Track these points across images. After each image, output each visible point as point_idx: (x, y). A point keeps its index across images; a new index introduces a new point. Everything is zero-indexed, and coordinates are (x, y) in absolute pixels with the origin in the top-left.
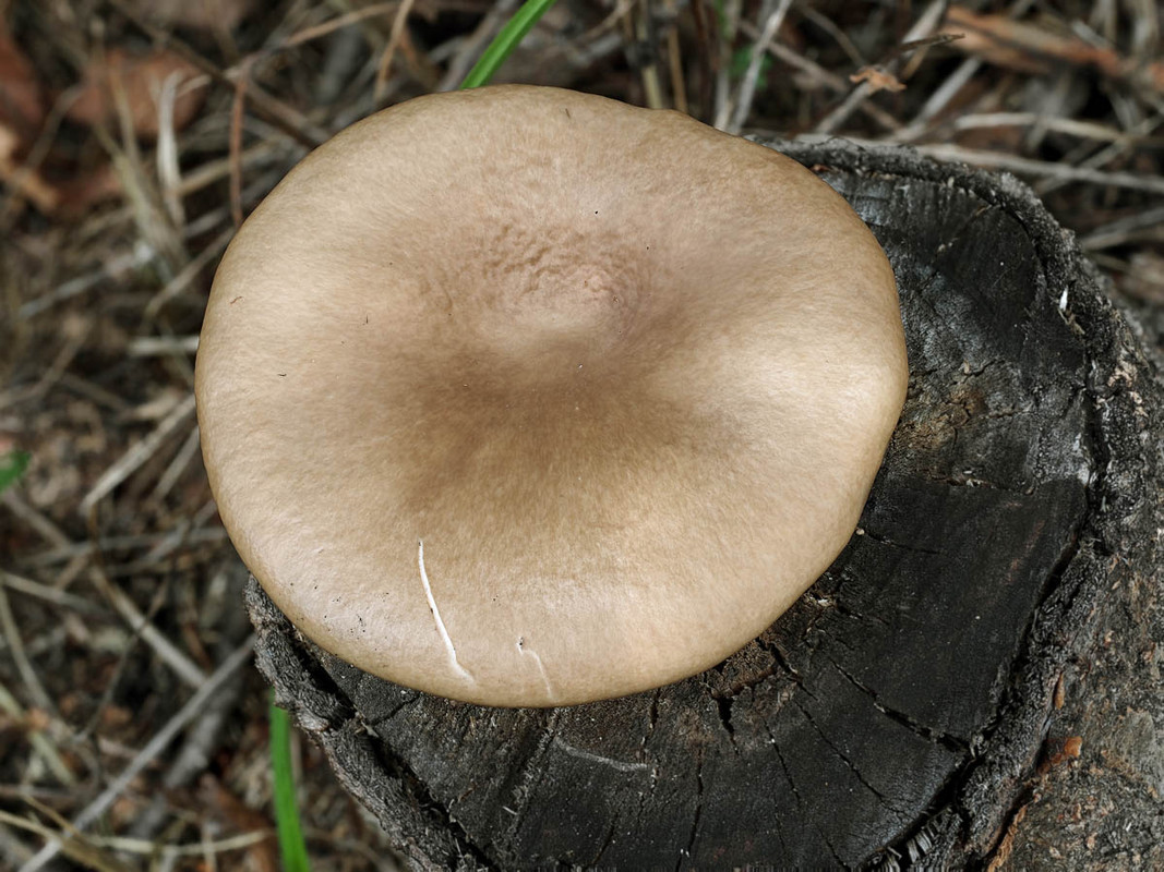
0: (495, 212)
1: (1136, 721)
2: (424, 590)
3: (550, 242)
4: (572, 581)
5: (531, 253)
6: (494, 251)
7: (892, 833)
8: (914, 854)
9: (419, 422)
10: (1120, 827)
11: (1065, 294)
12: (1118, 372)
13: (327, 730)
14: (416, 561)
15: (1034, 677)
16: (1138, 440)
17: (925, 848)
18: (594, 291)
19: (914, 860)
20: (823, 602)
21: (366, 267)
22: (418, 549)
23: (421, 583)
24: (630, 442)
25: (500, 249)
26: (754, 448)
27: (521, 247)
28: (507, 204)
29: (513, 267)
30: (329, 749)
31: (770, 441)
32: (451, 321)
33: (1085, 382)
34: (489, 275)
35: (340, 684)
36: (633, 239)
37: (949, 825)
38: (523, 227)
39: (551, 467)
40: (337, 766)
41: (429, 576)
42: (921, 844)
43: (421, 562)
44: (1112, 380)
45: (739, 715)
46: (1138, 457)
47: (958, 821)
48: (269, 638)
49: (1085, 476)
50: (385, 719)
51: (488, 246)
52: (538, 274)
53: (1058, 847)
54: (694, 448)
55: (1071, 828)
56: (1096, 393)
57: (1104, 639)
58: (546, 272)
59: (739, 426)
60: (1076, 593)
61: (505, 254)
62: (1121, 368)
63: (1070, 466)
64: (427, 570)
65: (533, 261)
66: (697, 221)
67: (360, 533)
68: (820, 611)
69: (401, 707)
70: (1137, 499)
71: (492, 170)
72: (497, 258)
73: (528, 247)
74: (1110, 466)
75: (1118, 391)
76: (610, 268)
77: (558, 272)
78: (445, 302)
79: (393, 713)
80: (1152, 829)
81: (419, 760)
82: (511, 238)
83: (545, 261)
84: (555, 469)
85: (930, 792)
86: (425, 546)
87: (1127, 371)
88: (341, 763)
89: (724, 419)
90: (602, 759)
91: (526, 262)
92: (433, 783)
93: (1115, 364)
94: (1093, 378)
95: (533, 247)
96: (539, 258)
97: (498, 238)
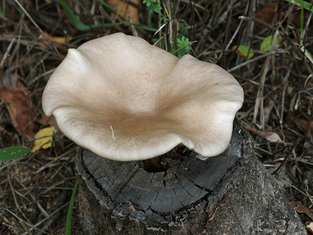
0: (137, 82)
1: (241, 208)
3: (147, 92)
10: (235, 228)
11: (240, 130)
12: (248, 141)
13: (87, 180)
20: (186, 169)
21: (109, 84)
27: (140, 91)
28: (140, 81)
29: (138, 95)
30: (87, 183)
32: (123, 101)
33: (242, 142)
35: (91, 173)
38: (142, 87)
40: (88, 186)
44: (247, 142)
45: (167, 184)
47: (206, 202)
48: (78, 164)
49: (239, 155)
50: (99, 179)
51: (134, 89)
52: (143, 98)
53: (223, 225)
55: (226, 223)
56: (243, 144)
60: (234, 171)
61: (137, 92)
62: (249, 141)
63: (237, 153)
65: (142, 95)
67: (98, 119)
68: (185, 170)
69: (102, 177)
70: (248, 159)
71: (138, 73)
72: (135, 92)
74: (244, 154)
75: (248, 144)
77: (147, 99)
78: (122, 97)
79: (100, 178)
80: (241, 234)
81: (104, 186)
82: (139, 88)
83: (145, 95)
85: (201, 197)
88: (89, 185)
90: (139, 188)
92: (106, 190)
95: (143, 92)
96: (143, 95)
97: (136, 88)
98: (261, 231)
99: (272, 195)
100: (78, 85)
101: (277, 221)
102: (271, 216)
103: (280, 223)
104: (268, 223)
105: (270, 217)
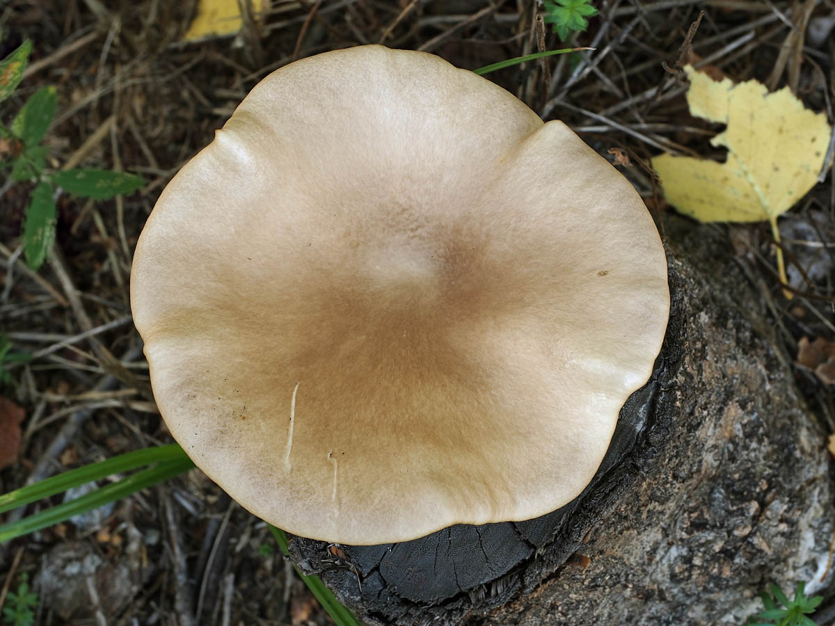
0: (402, 200)
2: (290, 406)
3: (426, 224)
4: (371, 428)
5: (414, 226)
6: (393, 220)
7: (486, 580)
8: (493, 592)
9: (317, 315)
12: (675, 379)
14: (293, 391)
15: (578, 526)
16: (671, 419)
17: (499, 592)
18: (438, 256)
19: (492, 595)
21: (322, 214)
22: (295, 386)
23: (290, 403)
24: (426, 366)
25: (397, 220)
26: (493, 392)
27: (409, 222)
28: (410, 198)
29: (400, 230)
31: (503, 392)
32: (355, 255)
33: (658, 377)
34: (386, 232)
36: (468, 239)
37: (514, 584)
38: (413, 212)
39: (380, 366)
41: (296, 401)
42: (498, 589)
43: (295, 393)
46: (667, 428)
47: (519, 585)
49: (639, 428)
51: (391, 216)
52: (413, 238)
54: (459, 380)
56: (661, 385)
57: (620, 509)
58: (418, 238)
59: (488, 376)
61: (399, 223)
62: (677, 377)
63: (634, 420)
64: (296, 397)
65: (412, 230)
66: (505, 245)
67: (266, 363)
72: (394, 223)
73: (411, 223)
74: (653, 428)
75: (672, 388)
76: (451, 248)
77: (424, 240)
78: (355, 244)
82: (406, 215)
83: (420, 231)
84: (382, 369)
86: (300, 385)
87: (680, 379)
89: (481, 370)
91: (409, 229)
93: (675, 374)
94: (662, 376)
95: (415, 223)
96: (416, 230)
97: (398, 214)
98: (684, 537)
99: (738, 433)
100: (233, 230)
101: (735, 508)
102: (720, 493)
103: (742, 512)
104: (707, 516)
105: (717, 495)
